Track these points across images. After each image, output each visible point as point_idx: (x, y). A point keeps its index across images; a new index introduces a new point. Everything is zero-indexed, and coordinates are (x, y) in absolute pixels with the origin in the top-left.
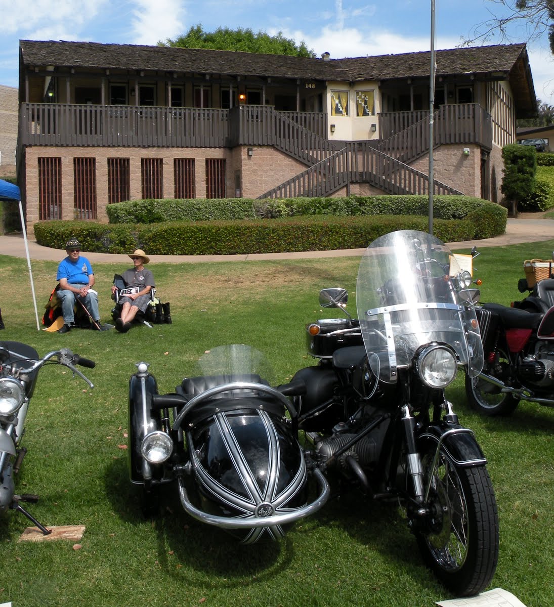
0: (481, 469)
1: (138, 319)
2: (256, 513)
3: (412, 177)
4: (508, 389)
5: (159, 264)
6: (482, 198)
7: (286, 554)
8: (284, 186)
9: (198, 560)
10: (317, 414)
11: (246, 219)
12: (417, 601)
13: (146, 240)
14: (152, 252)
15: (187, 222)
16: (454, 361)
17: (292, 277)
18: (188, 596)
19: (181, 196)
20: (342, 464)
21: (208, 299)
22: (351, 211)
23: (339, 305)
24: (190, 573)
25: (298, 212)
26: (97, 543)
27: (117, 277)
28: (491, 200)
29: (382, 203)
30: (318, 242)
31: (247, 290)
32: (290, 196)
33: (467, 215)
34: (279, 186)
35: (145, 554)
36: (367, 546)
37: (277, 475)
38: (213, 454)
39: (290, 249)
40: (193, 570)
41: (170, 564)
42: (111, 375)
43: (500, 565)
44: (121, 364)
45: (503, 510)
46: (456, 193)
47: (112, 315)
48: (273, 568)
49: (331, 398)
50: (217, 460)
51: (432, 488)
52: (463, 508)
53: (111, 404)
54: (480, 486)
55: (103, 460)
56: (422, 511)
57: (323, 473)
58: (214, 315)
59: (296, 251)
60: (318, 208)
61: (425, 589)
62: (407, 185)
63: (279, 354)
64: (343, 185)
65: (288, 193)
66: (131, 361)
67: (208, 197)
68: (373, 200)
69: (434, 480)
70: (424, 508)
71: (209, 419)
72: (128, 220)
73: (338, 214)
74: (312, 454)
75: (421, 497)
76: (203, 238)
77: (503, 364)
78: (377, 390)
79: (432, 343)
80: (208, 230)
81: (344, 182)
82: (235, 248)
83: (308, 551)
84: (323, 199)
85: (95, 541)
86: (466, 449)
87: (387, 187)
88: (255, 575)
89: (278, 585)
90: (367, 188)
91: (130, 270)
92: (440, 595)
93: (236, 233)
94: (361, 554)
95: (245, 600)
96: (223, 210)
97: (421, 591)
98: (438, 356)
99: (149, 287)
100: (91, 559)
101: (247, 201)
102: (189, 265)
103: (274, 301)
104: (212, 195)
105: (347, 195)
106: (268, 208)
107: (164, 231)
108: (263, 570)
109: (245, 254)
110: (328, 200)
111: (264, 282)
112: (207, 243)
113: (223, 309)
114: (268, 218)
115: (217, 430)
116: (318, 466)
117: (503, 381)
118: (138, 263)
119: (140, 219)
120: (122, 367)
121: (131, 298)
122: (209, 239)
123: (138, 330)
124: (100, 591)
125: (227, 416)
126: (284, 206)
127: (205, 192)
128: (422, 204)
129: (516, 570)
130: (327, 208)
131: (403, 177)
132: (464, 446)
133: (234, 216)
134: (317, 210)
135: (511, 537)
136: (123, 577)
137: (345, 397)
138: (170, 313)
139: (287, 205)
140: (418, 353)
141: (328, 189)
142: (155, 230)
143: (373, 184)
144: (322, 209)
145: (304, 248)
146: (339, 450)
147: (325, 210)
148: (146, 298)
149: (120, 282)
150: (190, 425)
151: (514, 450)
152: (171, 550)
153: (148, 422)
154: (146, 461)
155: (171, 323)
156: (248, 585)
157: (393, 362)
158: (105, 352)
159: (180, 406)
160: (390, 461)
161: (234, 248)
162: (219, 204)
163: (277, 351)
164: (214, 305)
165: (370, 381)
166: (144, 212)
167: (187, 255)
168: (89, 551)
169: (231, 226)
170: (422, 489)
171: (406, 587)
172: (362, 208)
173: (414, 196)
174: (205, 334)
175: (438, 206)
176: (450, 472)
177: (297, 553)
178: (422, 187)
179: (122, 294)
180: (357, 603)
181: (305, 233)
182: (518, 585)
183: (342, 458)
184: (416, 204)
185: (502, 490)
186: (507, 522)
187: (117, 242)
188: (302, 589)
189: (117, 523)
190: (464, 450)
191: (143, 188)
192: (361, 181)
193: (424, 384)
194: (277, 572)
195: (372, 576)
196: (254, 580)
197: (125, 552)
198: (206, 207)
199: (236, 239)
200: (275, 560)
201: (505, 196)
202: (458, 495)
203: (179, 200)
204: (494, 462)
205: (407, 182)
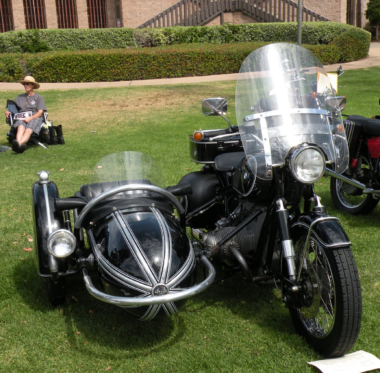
0: (346, 250)
1: (33, 141)
2: (153, 293)
3: (282, 4)
4: (369, 191)
5: (49, 91)
6: (347, 23)
7: (179, 329)
8: (162, 15)
9: (102, 338)
10: (202, 212)
11: (128, 47)
12: (292, 362)
13: (34, 69)
14: (40, 80)
15: (73, 51)
16: (322, 160)
17: (173, 100)
18: (95, 366)
19: (64, 26)
20: (225, 252)
21: (97, 121)
22: (226, 39)
23: (220, 113)
24: (96, 348)
25: (176, 40)
26: (11, 329)
27: (10, 102)
28: (355, 25)
29: (254, 30)
30: (195, 68)
31: (132, 112)
32: (168, 25)
33: (332, 40)
34: (157, 16)
35: (55, 335)
36: (248, 321)
37: (170, 261)
38: (112, 246)
39: (170, 75)
40: (99, 346)
41: (78, 342)
42: (11, 189)
43: (362, 332)
44: (20, 180)
45: (364, 290)
46: (323, 19)
47: (7, 138)
48: (167, 341)
49: (213, 198)
50: (116, 251)
51: (303, 269)
52: (330, 285)
53: (14, 214)
54: (345, 265)
55: (11, 261)
56: (295, 288)
57: (209, 259)
58: (103, 136)
59: (175, 77)
60: (195, 36)
61: (298, 352)
62: (277, 12)
63: (164, 167)
64: (217, 13)
65: (166, 22)
66: (30, 177)
67: (90, 27)
68: (245, 27)
69: (305, 262)
70: (297, 285)
71: (108, 217)
72: (15, 50)
73: (213, 41)
74: (199, 244)
75: (294, 276)
76: (88, 66)
77: (364, 169)
78: (254, 188)
79: (303, 144)
80: (93, 59)
81: (218, 11)
82: (119, 75)
83: (198, 327)
84: (199, 28)
85: (10, 328)
86: (333, 235)
87: (258, 14)
88: (153, 347)
89: (173, 354)
90: (239, 16)
91: (21, 95)
92: (311, 357)
93: (119, 61)
94: (243, 327)
95: (145, 367)
96: (105, 40)
97: (295, 354)
98: (309, 155)
99: (41, 111)
100: (6, 342)
101: (128, 31)
102: (77, 91)
103: (157, 122)
104: (94, 25)
105: (221, 24)
106: (148, 37)
107: (50, 60)
108: (159, 342)
109: (129, 80)
110: (203, 29)
111: (147, 105)
112: (93, 70)
113: (111, 130)
114: (148, 46)
115: (116, 225)
116: (205, 254)
117: (364, 184)
118: (29, 89)
119: (26, 49)
120: (21, 182)
121: (25, 121)
122: (94, 67)
123: (33, 150)
124: (17, 368)
125: (124, 213)
126: (163, 35)
127: (88, 22)
128: (290, 30)
129: (376, 336)
130: (203, 36)
131: (273, 5)
132: (331, 232)
133: (116, 45)
134: (194, 38)
135: (371, 311)
136: (37, 355)
137: (226, 197)
138: (62, 134)
139: (166, 34)
140: (290, 154)
141: (203, 18)
142: (42, 59)
143: (245, 12)
144: (198, 37)
145: (182, 74)
146: (222, 240)
147: (201, 38)
148: (39, 121)
149: (12, 107)
150: (91, 223)
151: (373, 242)
152: (79, 331)
153: (52, 222)
154: (52, 256)
155: (64, 143)
156: (147, 355)
157: (269, 161)
158: (4, 170)
159: (80, 208)
160: (266, 249)
161: (117, 75)
162: (101, 33)
163: (162, 165)
164: (102, 127)
165: (248, 180)
166: (30, 43)
167: (74, 82)
168: (4, 336)
169: (114, 55)
170: (295, 270)
171: (282, 351)
172: (235, 36)
173: (283, 23)
174: (96, 152)
175: (306, 32)
176: (319, 255)
177: (188, 328)
178: (291, 14)
179: (16, 118)
180: (241, 365)
181: (183, 60)
182: (377, 348)
183: (225, 247)
184: (286, 31)
185: (363, 274)
186: (368, 299)
187: (6, 71)
188: (194, 356)
189: (28, 312)
190: (332, 235)
191: (26, 18)
192: (234, 10)
193: (296, 181)
194: (171, 344)
195: (253, 344)
196: (152, 351)
197: (37, 335)
198: (89, 37)
199: (119, 66)
200: (170, 334)
201: (369, 21)
202: (326, 274)
203: (63, 30)
204: (356, 252)
205: (277, 10)
